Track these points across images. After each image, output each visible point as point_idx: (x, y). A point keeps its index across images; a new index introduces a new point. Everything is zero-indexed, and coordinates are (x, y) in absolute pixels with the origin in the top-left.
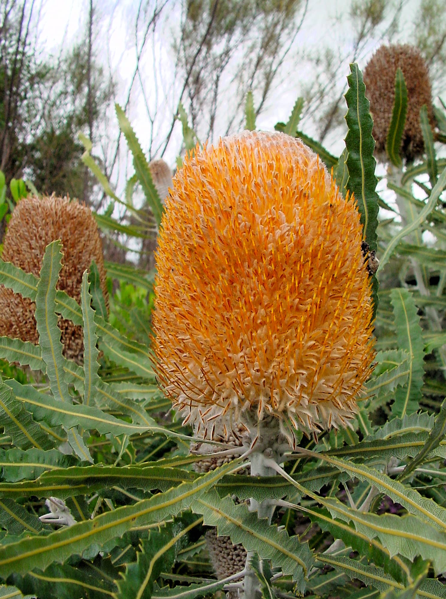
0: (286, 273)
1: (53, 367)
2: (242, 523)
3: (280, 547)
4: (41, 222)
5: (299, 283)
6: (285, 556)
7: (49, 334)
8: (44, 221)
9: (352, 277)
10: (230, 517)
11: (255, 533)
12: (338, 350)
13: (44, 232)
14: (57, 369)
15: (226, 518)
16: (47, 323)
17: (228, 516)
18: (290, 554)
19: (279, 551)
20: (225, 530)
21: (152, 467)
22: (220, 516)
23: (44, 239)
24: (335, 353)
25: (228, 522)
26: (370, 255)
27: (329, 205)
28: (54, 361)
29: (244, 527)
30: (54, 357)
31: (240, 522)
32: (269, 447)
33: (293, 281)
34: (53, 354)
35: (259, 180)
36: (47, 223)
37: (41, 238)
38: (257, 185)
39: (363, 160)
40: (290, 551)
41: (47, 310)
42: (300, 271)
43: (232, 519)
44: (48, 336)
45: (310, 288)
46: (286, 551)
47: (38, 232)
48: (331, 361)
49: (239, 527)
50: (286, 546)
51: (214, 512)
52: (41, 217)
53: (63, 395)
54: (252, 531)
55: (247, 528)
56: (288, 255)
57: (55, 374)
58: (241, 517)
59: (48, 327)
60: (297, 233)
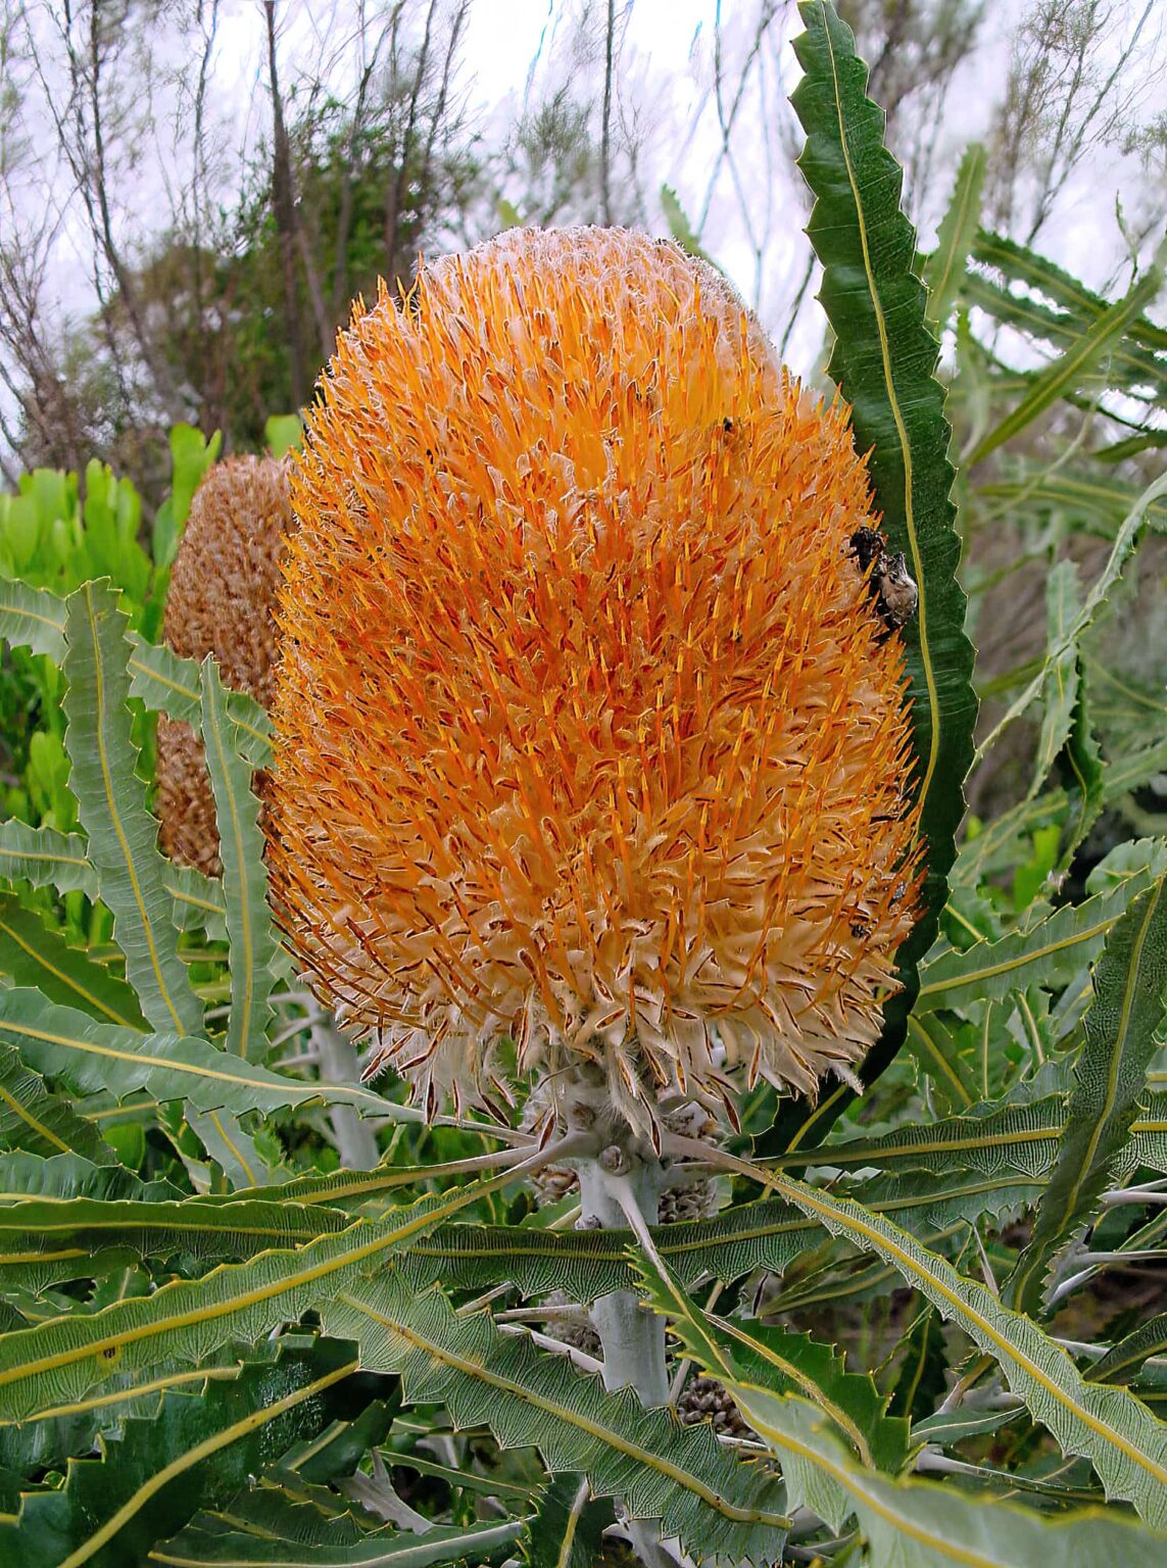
0: (575, 637)
1: (136, 919)
2: (488, 1366)
3: (615, 1439)
4: (251, 524)
5: (612, 664)
6: (632, 1464)
7: (120, 831)
8: (261, 521)
9: (800, 634)
10: (441, 1351)
11: (534, 1397)
12: (753, 857)
13: (261, 551)
14: (148, 924)
15: (428, 1354)
16: (112, 802)
17: (434, 1346)
18: (650, 1457)
19: (613, 1450)
20: (426, 1385)
21: (243, 1203)
22: (409, 1347)
23: (260, 568)
24: (743, 868)
25: (435, 1364)
26: (883, 567)
27: (721, 424)
28: (141, 902)
29: (492, 1377)
30: (138, 893)
31: (475, 1364)
32: (613, 1143)
33: (592, 657)
34: (136, 885)
35: (501, 366)
36: (270, 528)
37: (254, 567)
38: (497, 382)
39: (878, 288)
40: (651, 1448)
41: (106, 767)
42: (616, 626)
43: (449, 1355)
44: (116, 838)
45: (654, 677)
46: (635, 1449)
47: (246, 551)
48: (733, 890)
49: (474, 1378)
50: (637, 1433)
51: (393, 1334)
52: (253, 512)
53: (173, 995)
54: (521, 1388)
55: (506, 1382)
56: (583, 581)
57: (143, 938)
58: (476, 1349)
59: (115, 814)
60: (608, 515)
